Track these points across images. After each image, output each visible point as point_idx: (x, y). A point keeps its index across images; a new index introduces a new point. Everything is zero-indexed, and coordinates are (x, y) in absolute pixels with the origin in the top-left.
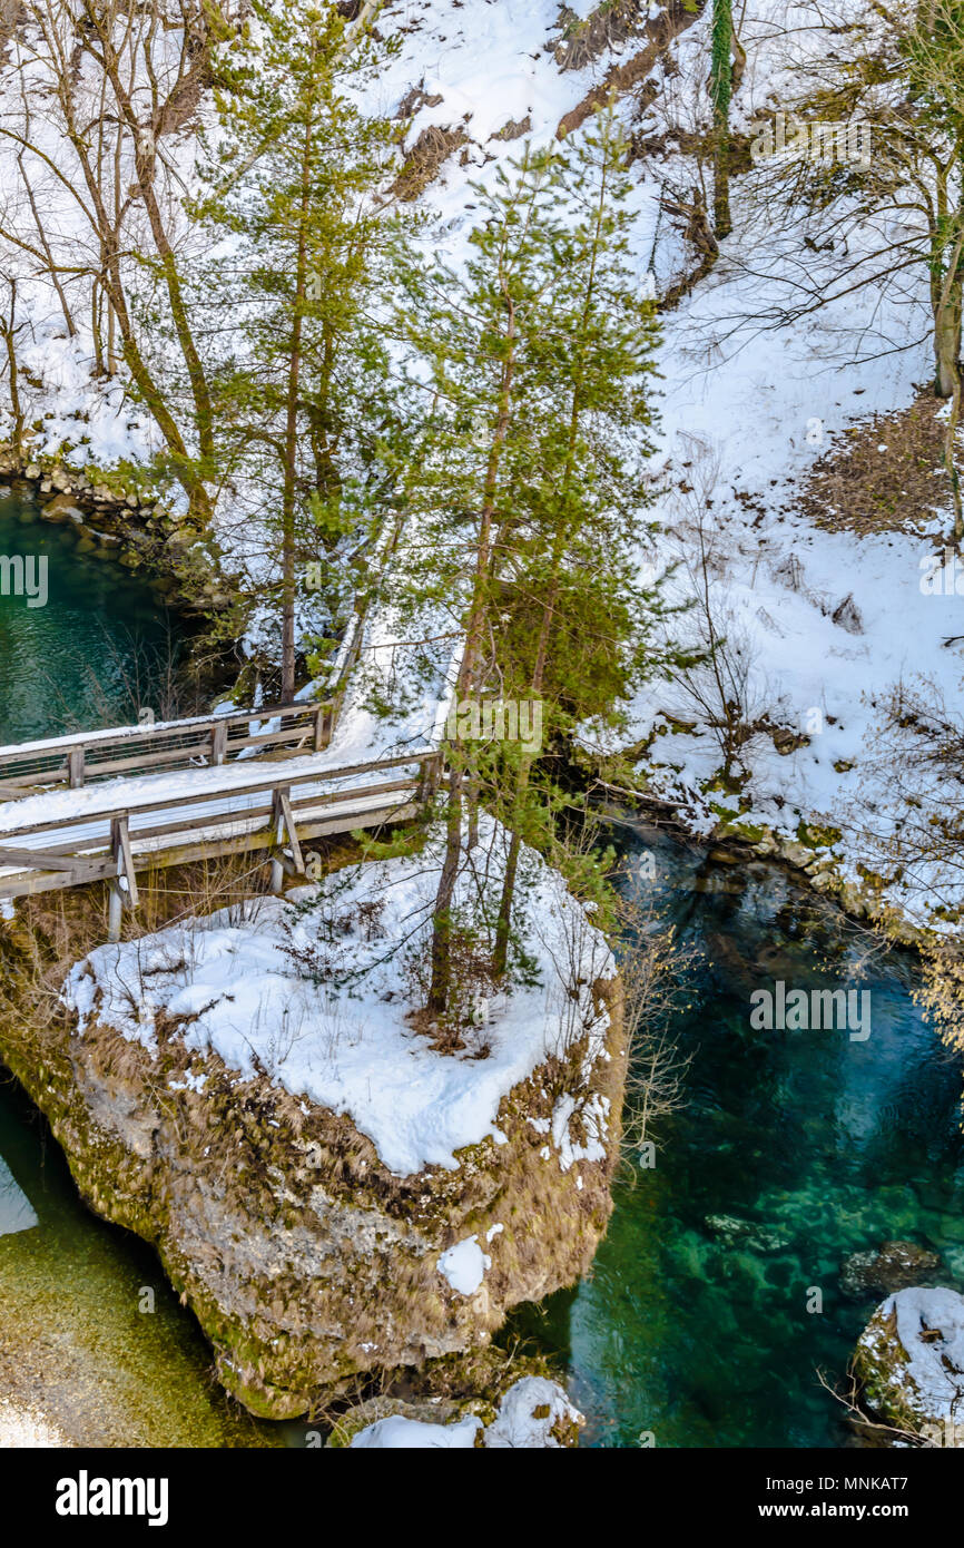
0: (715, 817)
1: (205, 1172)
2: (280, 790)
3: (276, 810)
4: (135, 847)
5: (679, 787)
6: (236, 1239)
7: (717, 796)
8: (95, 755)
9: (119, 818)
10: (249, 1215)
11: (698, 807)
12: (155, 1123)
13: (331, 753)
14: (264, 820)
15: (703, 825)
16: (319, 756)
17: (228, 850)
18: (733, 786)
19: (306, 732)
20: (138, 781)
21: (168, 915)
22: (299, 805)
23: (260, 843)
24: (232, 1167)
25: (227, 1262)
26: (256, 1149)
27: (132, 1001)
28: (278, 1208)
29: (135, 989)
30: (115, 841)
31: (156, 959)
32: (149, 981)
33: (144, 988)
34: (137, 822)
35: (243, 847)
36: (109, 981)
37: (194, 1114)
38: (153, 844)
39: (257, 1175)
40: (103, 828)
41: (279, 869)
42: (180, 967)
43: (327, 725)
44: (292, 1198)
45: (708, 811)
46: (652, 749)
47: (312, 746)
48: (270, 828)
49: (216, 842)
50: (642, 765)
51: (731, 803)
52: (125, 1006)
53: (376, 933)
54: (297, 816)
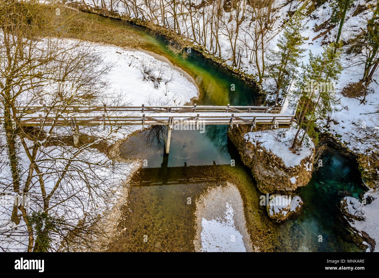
0: (324, 131)
1: (260, 162)
2: (274, 117)
3: (273, 120)
4: (256, 121)
5: (320, 126)
6: (263, 171)
7: (325, 128)
8: (252, 109)
9: (255, 117)
10: (266, 168)
11: (322, 130)
12: (254, 155)
13: (280, 114)
14: (271, 121)
15: (323, 132)
16: (278, 114)
17: (267, 123)
18: (328, 128)
19: (277, 111)
20: (256, 113)
21: (258, 130)
22: (276, 120)
23: (271, 123)
24: (264, 162)
25: (261, 173)
26: (268, 160)
27: (253, 139)
28: (270, 168)
29: (254, 138)
30: (254, 120)
31: (258, 135)
32: (257, 137)
33: (256, 138)
34: (257, 118)
35: (269, 123)
36: (251, 136)
37: (261, 154)
38: (258, 121)
39: (268, 163)
40: (253, 118)
41: (272, 127)
42: (260, 136)
43: (280, 110)
44: (272, 167)
45: (323, 130)
46: (317, 121)
47: (278, 113)
48: (272, 122)
49: (266, 122)
50: (315, 123)
51: (327, 130)
52: (253, 140)
53: (284, 137)
54: (276, 121)
